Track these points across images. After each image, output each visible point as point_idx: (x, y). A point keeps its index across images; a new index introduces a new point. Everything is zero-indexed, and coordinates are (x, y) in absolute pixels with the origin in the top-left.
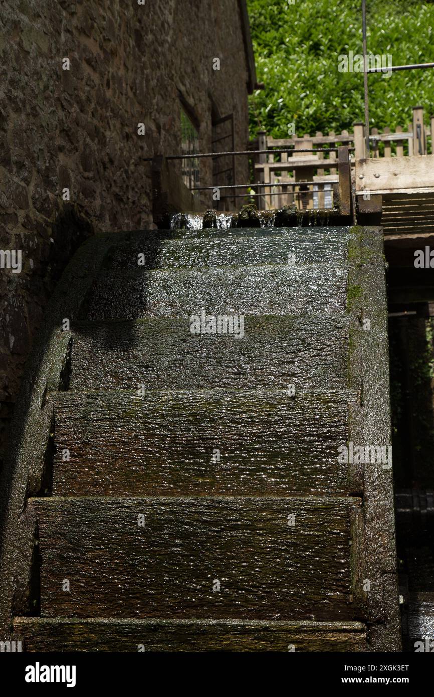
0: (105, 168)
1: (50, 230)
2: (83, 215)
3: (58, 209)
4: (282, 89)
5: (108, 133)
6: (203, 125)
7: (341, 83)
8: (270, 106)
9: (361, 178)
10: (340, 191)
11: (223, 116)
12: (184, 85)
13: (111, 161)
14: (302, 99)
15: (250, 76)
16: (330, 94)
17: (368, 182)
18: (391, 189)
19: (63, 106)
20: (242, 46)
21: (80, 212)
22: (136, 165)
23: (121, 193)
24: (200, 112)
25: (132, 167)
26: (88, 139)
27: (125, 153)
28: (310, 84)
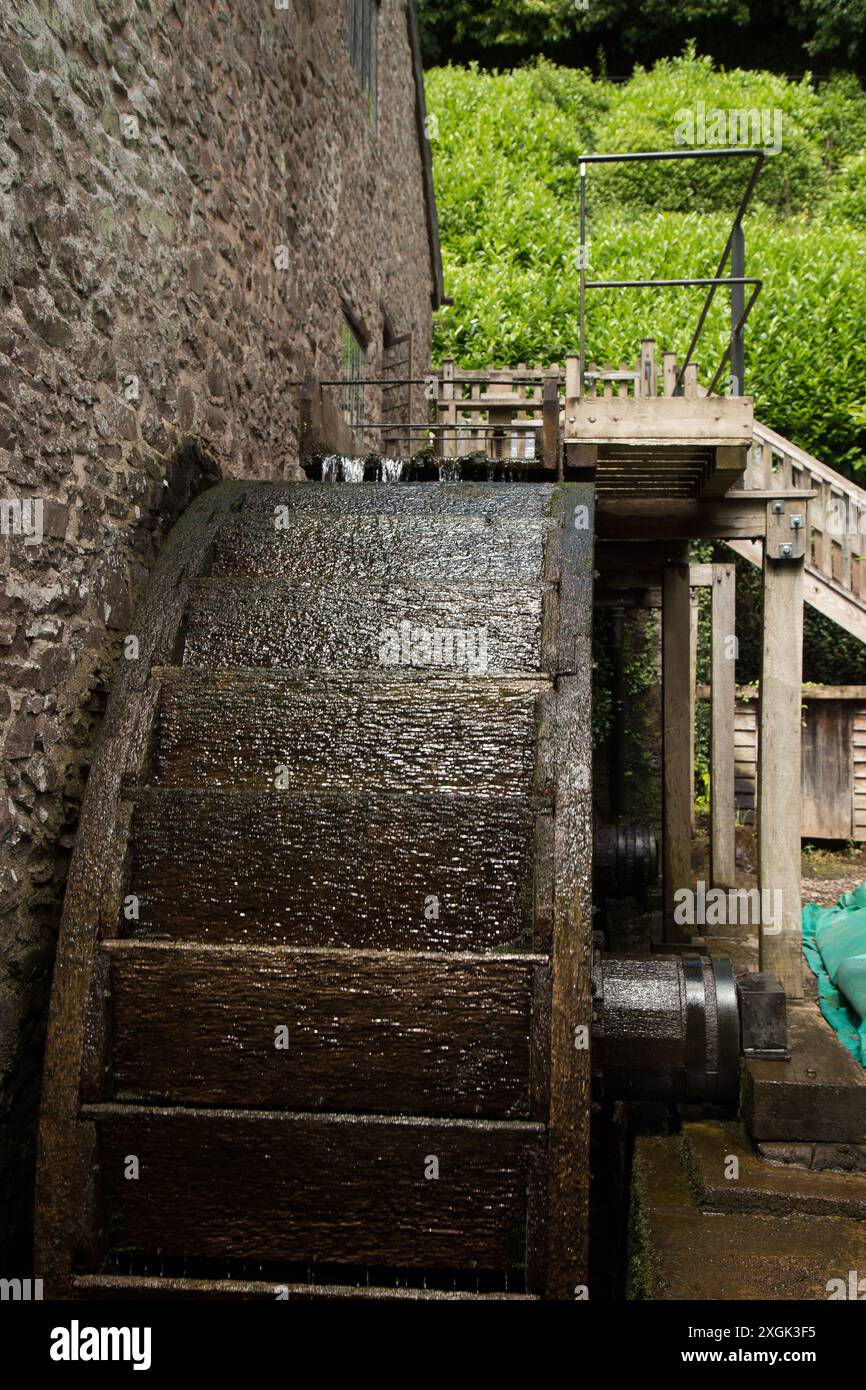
0: (240, 393)
1: (163, 470)
2: (208, 452)
3: (175, 443)
4: (477, 306)
5: (246, 349)
6: (372, 347)
7: (553, 304)
8: (461, 328)
9: (572, 422)
10: (545, 437)
11: (399, 335)
12: (349, 292)
13: (249, 385)
14: (502, 321)
15: (435, 287)
16: (537, 318)
17: (581, 427)
18: (609, 438)
19: (187, 310)
20: (427, 249)
21: (204, 448)
22: (281, 392)
23: (259, 427)
24: (369, 328)
25: (276, 394)
26: (219, 355)
27: (267, 375)
28: (512, 304)
